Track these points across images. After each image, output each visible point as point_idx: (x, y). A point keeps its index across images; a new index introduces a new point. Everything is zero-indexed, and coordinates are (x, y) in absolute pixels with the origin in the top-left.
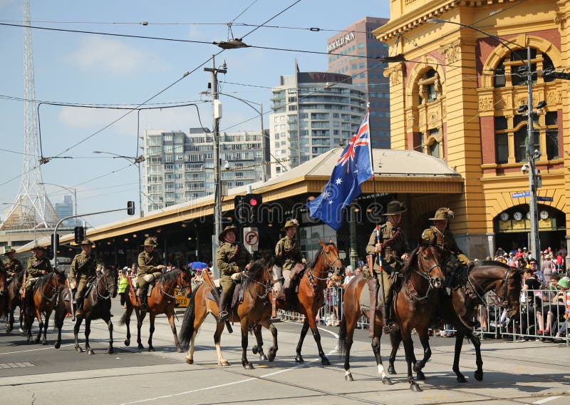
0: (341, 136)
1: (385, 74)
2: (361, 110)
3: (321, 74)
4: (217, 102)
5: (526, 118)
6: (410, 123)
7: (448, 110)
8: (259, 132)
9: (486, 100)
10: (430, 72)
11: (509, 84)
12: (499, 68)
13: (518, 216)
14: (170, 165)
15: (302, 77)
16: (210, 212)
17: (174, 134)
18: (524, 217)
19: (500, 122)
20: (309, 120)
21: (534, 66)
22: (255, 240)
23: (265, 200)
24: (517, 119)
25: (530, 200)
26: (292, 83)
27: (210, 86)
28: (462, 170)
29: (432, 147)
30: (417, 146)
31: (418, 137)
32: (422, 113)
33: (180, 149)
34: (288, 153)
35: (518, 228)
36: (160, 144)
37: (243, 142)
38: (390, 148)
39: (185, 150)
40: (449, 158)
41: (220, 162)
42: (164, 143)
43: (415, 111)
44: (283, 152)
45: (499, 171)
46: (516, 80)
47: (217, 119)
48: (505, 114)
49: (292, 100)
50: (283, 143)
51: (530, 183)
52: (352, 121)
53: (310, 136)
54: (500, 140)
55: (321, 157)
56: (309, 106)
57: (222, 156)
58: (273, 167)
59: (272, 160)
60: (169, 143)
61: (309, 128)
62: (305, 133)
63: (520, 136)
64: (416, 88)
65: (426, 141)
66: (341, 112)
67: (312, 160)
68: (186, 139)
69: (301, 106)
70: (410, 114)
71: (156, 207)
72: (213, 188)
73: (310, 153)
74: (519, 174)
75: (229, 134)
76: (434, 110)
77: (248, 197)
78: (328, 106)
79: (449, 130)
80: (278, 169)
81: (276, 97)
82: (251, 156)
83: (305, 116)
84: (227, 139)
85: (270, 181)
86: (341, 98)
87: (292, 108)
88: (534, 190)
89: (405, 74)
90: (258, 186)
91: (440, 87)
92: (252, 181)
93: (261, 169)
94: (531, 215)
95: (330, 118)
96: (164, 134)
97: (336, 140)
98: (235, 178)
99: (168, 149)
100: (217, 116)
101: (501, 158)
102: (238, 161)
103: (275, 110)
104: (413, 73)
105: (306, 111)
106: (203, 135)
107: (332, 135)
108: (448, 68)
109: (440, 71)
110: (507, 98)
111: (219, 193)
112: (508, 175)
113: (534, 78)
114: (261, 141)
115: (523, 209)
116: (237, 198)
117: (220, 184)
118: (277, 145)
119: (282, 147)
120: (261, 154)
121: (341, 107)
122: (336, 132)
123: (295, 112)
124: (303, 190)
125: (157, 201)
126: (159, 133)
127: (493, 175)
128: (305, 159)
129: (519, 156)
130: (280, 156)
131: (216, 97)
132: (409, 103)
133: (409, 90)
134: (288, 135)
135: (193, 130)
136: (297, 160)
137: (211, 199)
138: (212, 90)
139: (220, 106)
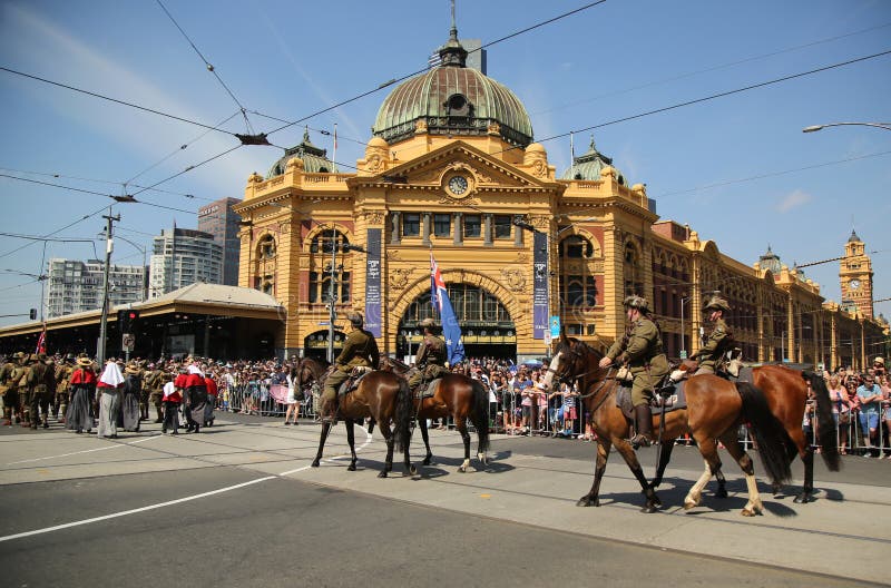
0: (203, 276)
1: (238, 236)
2: (219, 259)
3: (192, 232)
4: (110, 241)
5: (330, 274)
6: (253, 270)
7: (280, 263)
8: (141, 267)
9: (304, 261)
10: (269, 238)
11: (320, 252)
12: (315, 240)
13: (321, 337)
14: (69, 285)
15: (177, 232)
16: (98, 321)
17: (74, 263)
18: (325, 339)
19: (313, 275)
20: (180, 262)
21: (337, 242)
22: (131, 343)
23: (142, 315)
24: (324, 275)
25: (329, 328)
26: (170, 235)
27: (105, 229)
28: (286, 305)
29: (267, 288)
30: (257, 287)
31: (257, 280)
32: (262, 265)
33: (78, 274)
34: (163, 284)
35: (320, 345)
36: (62, 269)
37: (129, 272)
38: (237, 285)
39: (82, 274)
40: (279, 296)
41: (108, 284)
42: (66, 269)
43: (257, 262)
44: (159, 282)
45: (310, 307)
46: (326, 249)
47: (109, 254)
48: (316, 270)
49: (169, 247)
50: (160, 276)
51: (330, 317)
52: (211, 266)
53: (180, 273)
54: (313, 287)
55: (186, 288)
56: (181, 252)
57: (112, 282)
58: (151, 292)
59: (150, 287)
60: (70, 269)
61: (180, 267)
62: (177, 270)
63: (326, 285)
64: (259, 247)
65: (263, 283)
66: (204, 258)
67: (180, 289)
68: (84, 267)
69: (175, 252)
70: (253, 265)
71: (55, 315)
72: (101, 304)
73: (179, 285)
74: (324, 310)
75: (118, 266)
76: (271, 263)
77: (129, 312)
78: (194, 253)
79: (279, 277)
80: (154, 294)
81: (157, 243)
82: (134, 283)
83: (178, 259)
84: (116, 269)
85: (147, 302)
86: (205, 249)
87: (169, 252)
88: (332, 321)
89: (252, 239)
90: (137, 305)
91: (275, 249)
92: (134, 301)
93: (141, 292)
94: (330, 338)
95: (196, 262)
96: (66, 262)
97: (200, 278)
98: (120, 298)
99: (69, 274)
100: (109, 251)
101: (312, 298)
102: (124, 287)
103: (156, 253)
104: (258, 237)
105: (177, 255)
106: (98, 265)
107: (196, 275)
108: (281, 236)
109: (276, 237)
110: (318, 262)
111: (106, 306)
112: (314, 310)
113: (337, 250)
114: (143, 273)
115: (325, 333)
116: (120, 311)
117: (107, 301)
118: (155, 277)
119: (158, 279)
120: (142, 283)
121: (204, 255)
122: (200, 272)
123: (170, 255)
124: (173, 310)
125: (57, 311)
126: (62, 261)
127: (306, 310)
128: (175, 288)
129: (323, 299)
130: (156, 285)
131: (110, 237)
132: (254, 257)
133: (254, 248)
134: (164, 271)
135: (90, 261)
136: (169, 288)
137: (98, 312)
138: (107, 233)
139: (112, 245)
